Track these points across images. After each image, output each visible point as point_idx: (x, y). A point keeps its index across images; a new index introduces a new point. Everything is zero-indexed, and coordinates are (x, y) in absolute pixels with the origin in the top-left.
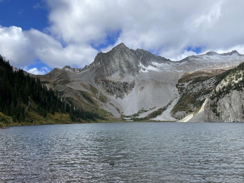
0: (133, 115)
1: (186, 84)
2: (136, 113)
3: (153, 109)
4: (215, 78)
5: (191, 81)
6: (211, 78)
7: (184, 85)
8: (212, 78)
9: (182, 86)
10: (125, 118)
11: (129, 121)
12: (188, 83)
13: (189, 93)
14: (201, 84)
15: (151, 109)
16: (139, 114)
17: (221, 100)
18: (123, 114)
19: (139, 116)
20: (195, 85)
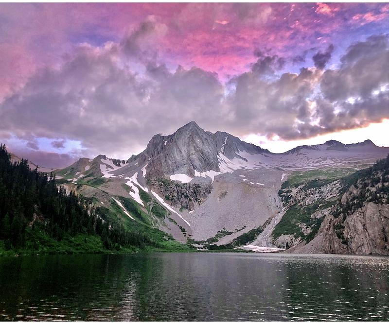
0: (208, 241)
1: (294, 191)
2: (214, 236)
3: (241, 230)
4: (339, 182)
5: (302, 186)
6: (333, 181)
7: (291, 191)
8: (335, 182)
9: (289, 194)
10: (194, 245)
11: (200, 249)
12: (297, 189)
13: (299, 204)
14: (317, 191)
15: (238, 231)
16: (218, 239)
17: (351, 219)
18: (192, 238)
19: (217, 241)
20: (308, 192)
